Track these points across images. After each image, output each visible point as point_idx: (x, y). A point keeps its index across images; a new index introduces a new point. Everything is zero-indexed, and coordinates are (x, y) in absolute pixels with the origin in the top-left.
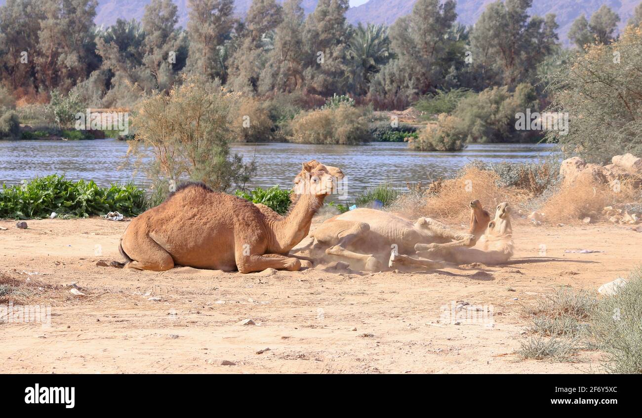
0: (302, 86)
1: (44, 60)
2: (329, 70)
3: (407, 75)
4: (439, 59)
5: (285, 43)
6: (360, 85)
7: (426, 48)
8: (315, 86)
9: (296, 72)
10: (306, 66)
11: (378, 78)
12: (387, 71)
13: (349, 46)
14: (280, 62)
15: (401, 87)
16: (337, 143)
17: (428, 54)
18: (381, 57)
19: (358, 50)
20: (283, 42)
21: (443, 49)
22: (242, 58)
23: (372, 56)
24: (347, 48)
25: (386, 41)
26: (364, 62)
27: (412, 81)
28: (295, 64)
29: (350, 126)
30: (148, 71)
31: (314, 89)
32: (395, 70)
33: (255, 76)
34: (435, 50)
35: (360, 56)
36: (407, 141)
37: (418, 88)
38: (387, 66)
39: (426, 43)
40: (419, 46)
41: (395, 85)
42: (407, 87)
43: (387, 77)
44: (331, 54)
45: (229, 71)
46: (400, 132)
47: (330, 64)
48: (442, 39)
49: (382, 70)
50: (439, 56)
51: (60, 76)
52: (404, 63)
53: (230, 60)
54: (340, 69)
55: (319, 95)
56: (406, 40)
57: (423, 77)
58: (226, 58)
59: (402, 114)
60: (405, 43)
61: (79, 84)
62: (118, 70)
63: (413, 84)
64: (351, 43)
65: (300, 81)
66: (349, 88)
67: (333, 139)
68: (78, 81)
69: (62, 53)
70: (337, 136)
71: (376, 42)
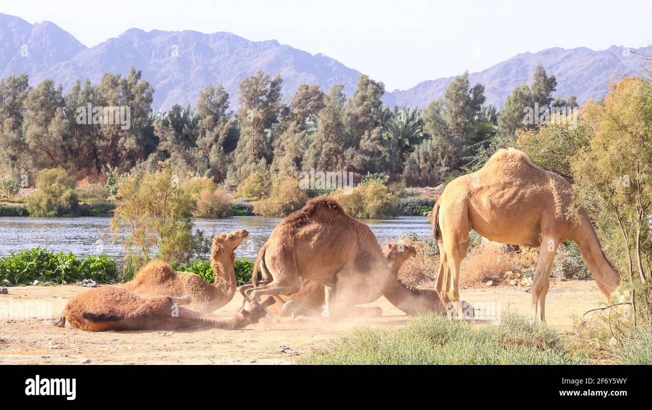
0: (342, 166)
1: (105, 143)
2: (367, 150)
3: (439, 154)
4: (470, 139)
5: (328, 126)
6: (396, 164)
7: (457, 129)
8: (355, 164)
9: (337, 152)
10: (346, 147)
11: (413, 157)
12: (421, 151)
13: (387, 128)
14: (322, 143)
15: (435, 165)
16: (368, 217)
17: (459, 134)
18: (416, 137)
19: (394, 132)
20: (325, 124)
21: (473, 130)
22: (287, 140)
23: (407, 137)
24: (385, 130)
25: (420, 122)
26: (400, 143)
27: (444, 160)
28: (336, 144)
29: (380, 201)
30: (201, 152)
31: (353, 167)
32: (428, 149)
33: (299, 157)
34: (466, 130)
35: (396, 137)
36: (426, 215)
37: (450, 166)
38: (421, 146)
39: (457, 124)
40: (450, 127)
41: (428, 163)
42: (440, 165)
43: (421, 156)
44: (370, 135)
45: (275, 152)
46: (429, 206)
47: (369, 145)
48: (472, 121)
49: (416, 149)
50: (470, 136)
51: (120, 158)
52: (437, 143)
53: (276, 142)
54: (377, 149)
55: (357, 173)
56: (438, 121)
57: (455, 156)
58: (272, 139)
59: (434, 190)
60: (437, 124)
61: (138, 165)
62: (173, 151)
63: (446, 162)
64: (388, 125)
65: (341, 160)
66: (386, 167)
67: (364, 213)
68: (137, 162)
69: (122, 137)
70: (367, 211)
71: (411, 123)
